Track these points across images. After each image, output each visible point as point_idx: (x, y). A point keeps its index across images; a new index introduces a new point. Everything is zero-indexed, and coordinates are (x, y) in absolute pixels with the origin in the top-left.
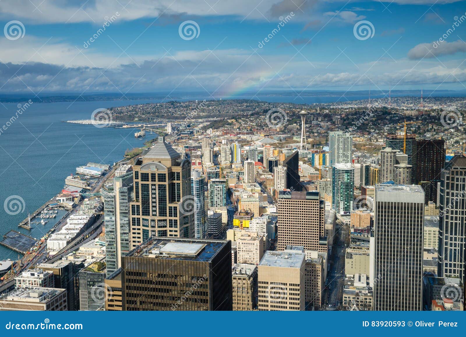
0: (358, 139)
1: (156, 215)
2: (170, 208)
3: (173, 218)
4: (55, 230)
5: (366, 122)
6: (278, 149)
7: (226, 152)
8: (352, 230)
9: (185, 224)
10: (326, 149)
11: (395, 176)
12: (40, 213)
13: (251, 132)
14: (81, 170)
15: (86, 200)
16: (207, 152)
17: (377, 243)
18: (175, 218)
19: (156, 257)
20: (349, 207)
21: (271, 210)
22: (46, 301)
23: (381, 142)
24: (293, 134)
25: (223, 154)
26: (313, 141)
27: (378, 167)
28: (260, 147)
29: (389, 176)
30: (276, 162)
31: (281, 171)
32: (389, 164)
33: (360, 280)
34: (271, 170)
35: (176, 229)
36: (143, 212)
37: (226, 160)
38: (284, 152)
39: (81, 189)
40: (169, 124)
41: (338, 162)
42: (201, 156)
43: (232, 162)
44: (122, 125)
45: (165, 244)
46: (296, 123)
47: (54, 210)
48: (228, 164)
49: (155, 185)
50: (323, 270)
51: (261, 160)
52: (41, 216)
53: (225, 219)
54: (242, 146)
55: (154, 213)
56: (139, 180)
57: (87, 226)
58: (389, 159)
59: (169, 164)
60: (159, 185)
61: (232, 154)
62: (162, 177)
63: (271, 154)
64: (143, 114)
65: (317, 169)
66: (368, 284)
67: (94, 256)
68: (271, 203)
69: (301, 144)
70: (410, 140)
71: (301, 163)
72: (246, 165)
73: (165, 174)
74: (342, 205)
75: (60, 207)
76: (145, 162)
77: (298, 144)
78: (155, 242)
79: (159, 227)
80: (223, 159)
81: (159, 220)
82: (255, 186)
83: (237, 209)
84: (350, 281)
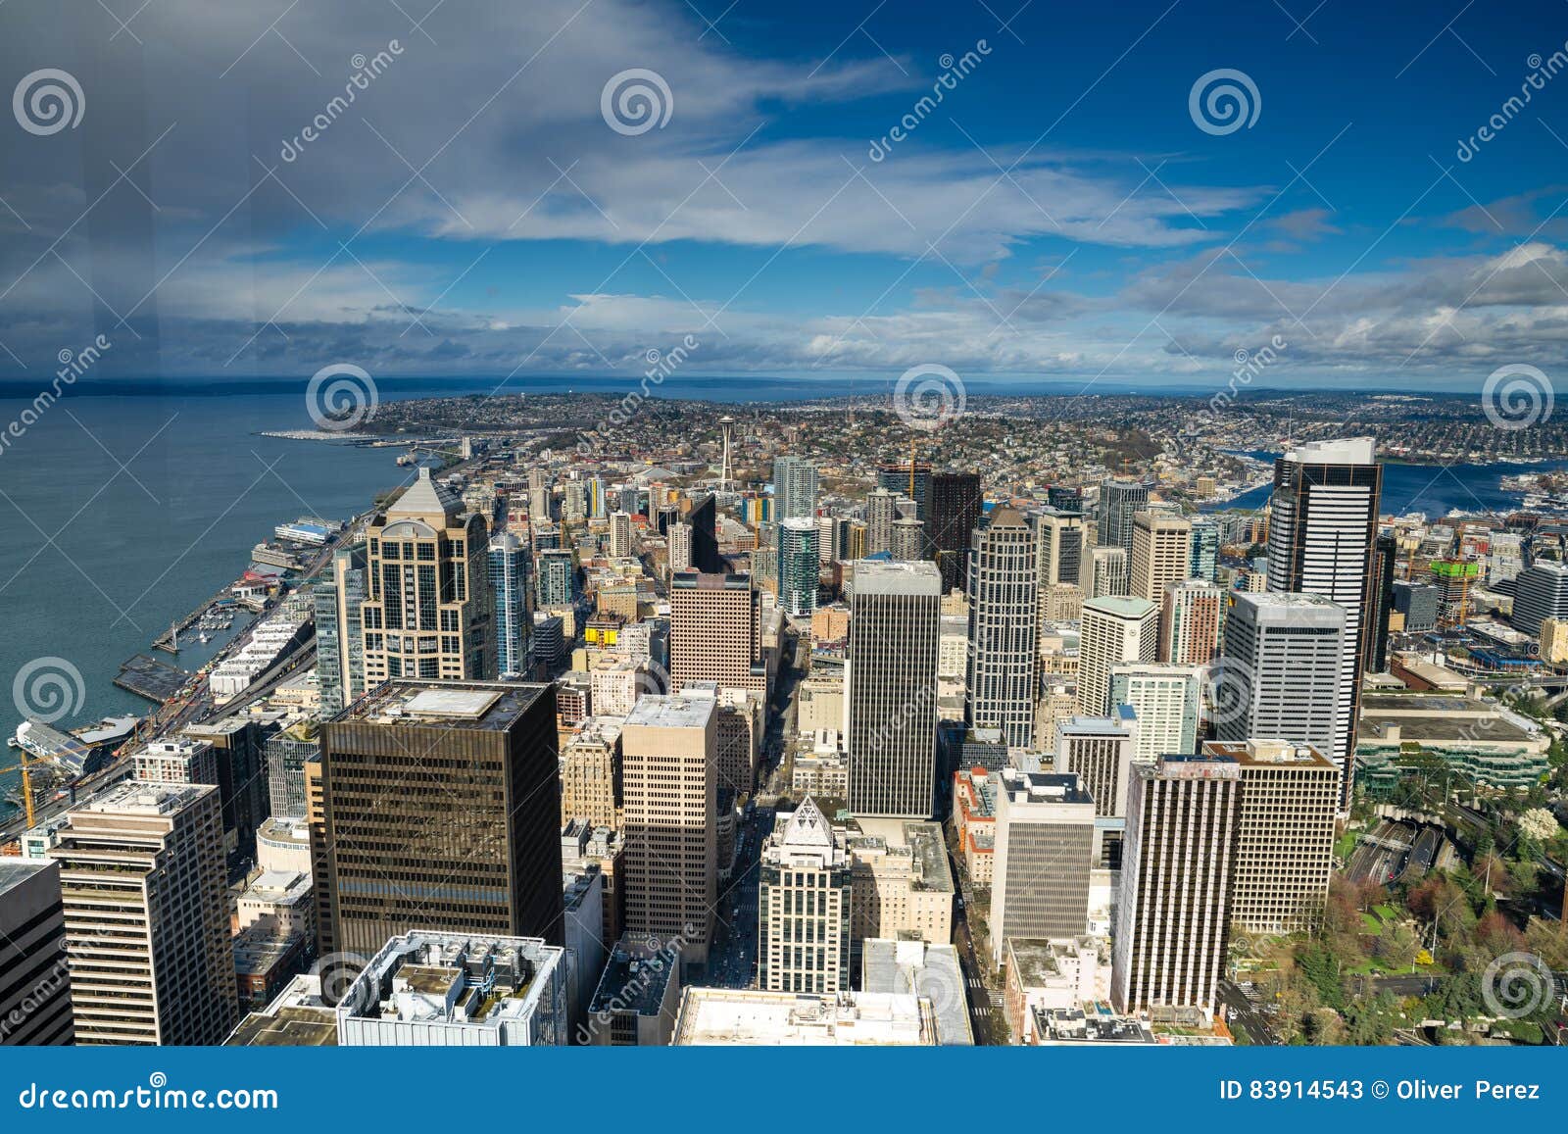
0: (829, 471)
1: (414, 628)
2: (444, 613)
3: (450, 634)
4: (227, 654)
5: (844, 439)
6: (678, 490)
7: (575, 496)
8: (814, 646)
9: (477, 644)
10: (770, 489)
11: (893, 540)
12: (197, 620)
13: (627, 457)
14: (285, 531)
15: (293, 592)
16: (537, 495)
17: (855, 672)
18: (455, 634)
19: (395, 723)
20: (809, 600)
21: (661, 608)
22: (174, 812)
23: (871, 476)
24: (709, 461)
25: (570, 499)
26: (746, 475)
27: (864, 524)
28: (644, 485)
29: (882, 541)
30: (674, 514)
31: (680, 533)
32: (883, 518)
33: (825, 741)
34: (664, 532)
35: (456, 656)
36: (388, 623)
37: (576, 511)
38: (689, 494)
39: (282, 571)
40: (466, 440)
41: (792, 515)
42: (528, 504)
43: (588, 515)
44: (373, 441)
45: (416, 693)
46: (714, 438)
47: (227, 613)
48: (581, 519)
49: (411, 567)
50: (756, 724)
51: (645, 512)
52: (200, 625)
53: (569, 630)
54: (609, 484)
55: (411, 624)
56: (379, 557)
57: (292, 645)
58: (883, 510)
59: (440, 523)
60: (420, 567)
61: (588, 498)
62: (426, 551)
63: (665, 499)
64: (415, 420)
65: (751, 529)
66: (840, 746)
67: (303, 706)
68: (662, 595)
69: (723, 480)
70: (921, 474)
71: (720, 517)
72: (614, 523)
73: (432, 545)
74: (795, 598)
75: (240, 606)
76: (391, 519)
77: (716, 480)
78: (396, 690)
79: (422, 652)
80: (570, 509)
81: (421, 639)
82: (631, 562)
83: (594, 607)
84: (806, 743)
